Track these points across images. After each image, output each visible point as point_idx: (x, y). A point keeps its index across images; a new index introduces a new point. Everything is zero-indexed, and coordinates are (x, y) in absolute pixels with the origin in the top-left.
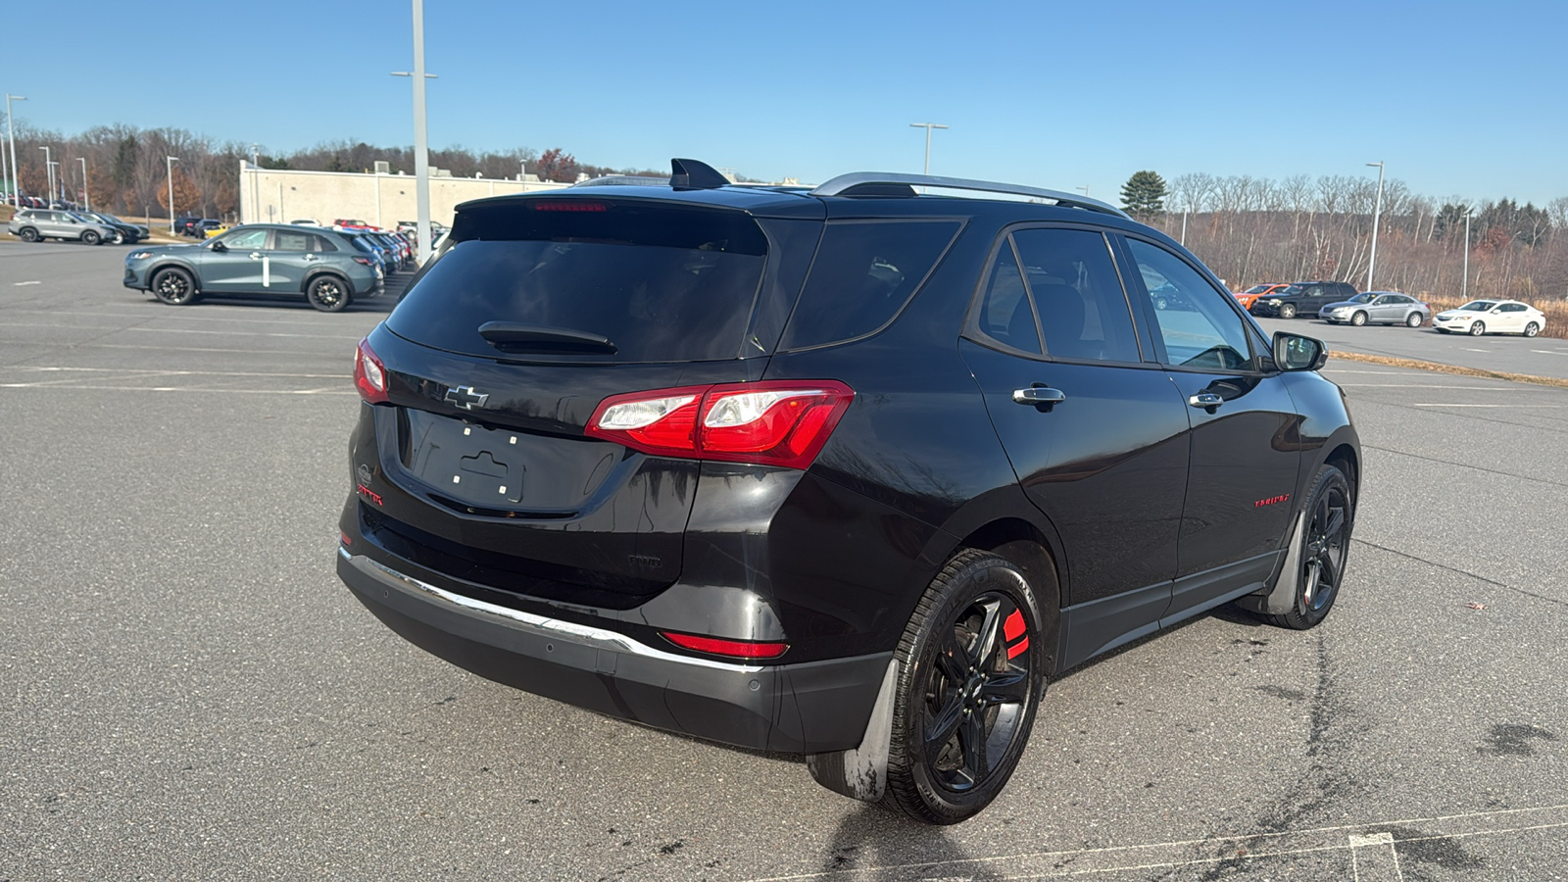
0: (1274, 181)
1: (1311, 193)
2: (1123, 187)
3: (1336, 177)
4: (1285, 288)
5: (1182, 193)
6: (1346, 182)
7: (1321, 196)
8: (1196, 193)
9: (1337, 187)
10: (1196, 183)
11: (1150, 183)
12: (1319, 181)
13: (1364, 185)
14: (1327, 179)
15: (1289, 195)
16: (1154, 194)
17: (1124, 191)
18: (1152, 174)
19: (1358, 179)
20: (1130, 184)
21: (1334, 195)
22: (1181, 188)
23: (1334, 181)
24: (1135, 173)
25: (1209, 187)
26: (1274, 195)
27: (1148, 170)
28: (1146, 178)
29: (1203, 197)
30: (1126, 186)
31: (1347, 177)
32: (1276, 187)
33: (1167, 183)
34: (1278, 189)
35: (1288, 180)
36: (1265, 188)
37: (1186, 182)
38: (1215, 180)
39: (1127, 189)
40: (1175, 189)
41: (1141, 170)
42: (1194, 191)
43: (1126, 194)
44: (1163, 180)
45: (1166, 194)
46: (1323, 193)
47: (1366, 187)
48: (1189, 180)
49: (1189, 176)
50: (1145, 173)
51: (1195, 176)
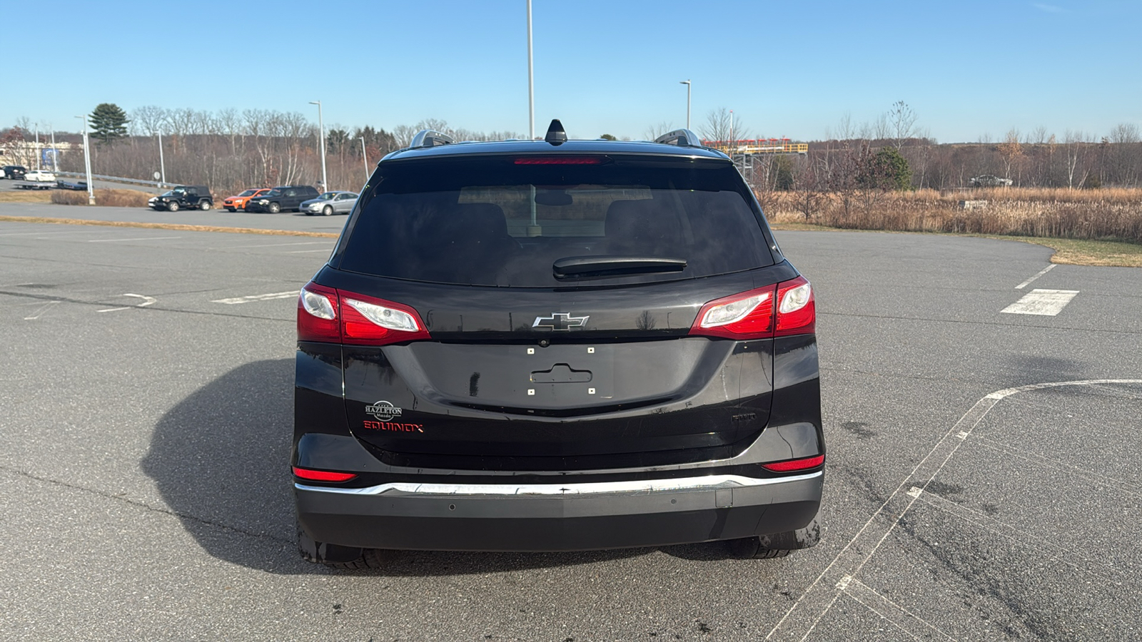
0: (211, 113)
1: (240, 121)
2: (90, 116)
3: (255, 110)
4: (268, 191)
5: (140, 121)
6: (263, 114)
7: (248, 124)
8: (152, 122)
9: (257, 117)
10: (151, 114)
11: (112, 113)
12: (244, 113)
13: (276, 116)
14: (249, 111)
15: (223, 123)
16: (118, 122)
17: (91, 119)
18: (113, 106)
19: (271, 111)
20: (95, 114)
21: (257, 123)
22: (139, 117)
23: (255, 113)
24: (98, 104)
25: (162, 116)
26: (213, 123)
27: (110, 103)
28: (109, 109)
29: (158, 124)
30: (93, 115)
31: (263, 110)
32: (214, 117)
33: (127, 113)
34: (214, 118)
35: (222, 113)
36: (205, 117)
37: (144, 113)
38: (165, 111)
39: (93, 117)
40: (135, 118)
41: (103, 102)
42: (150, 120)
43: (94, 122)
44: (123, 111)
45: (127, 122)
46: (248, 121)
47: (277, 118)
48: (145, 111)
49: (144, 107)
50: (106, 105)
51: (149, 108)
